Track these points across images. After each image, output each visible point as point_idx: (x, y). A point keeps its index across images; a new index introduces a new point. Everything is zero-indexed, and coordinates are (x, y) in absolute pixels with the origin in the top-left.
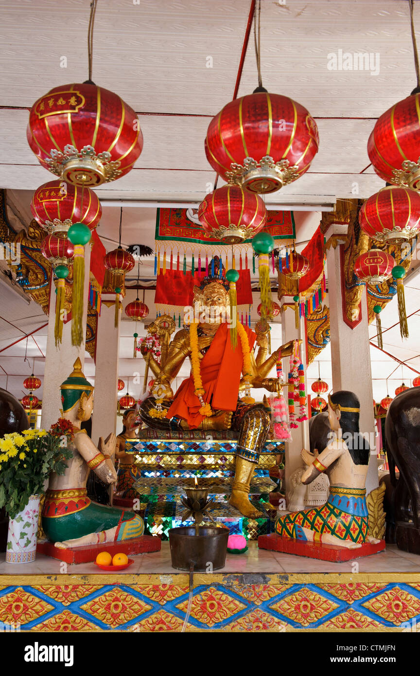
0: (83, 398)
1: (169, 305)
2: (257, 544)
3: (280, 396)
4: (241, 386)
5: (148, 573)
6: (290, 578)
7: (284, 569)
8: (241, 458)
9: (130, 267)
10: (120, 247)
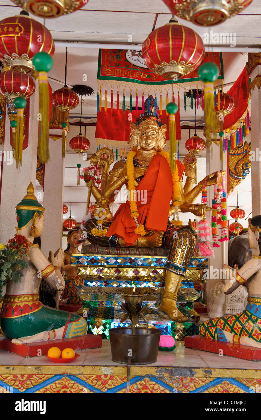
0: (35, 217)
1: (108, 140)
2: (184, 344)
3: (205, 219)
4: (171, 210)
5: (92, 365)
6: (214, 372)
7: (207, 365)
8: (170, 271)
9: (74, 104)
10: (66, 86)
